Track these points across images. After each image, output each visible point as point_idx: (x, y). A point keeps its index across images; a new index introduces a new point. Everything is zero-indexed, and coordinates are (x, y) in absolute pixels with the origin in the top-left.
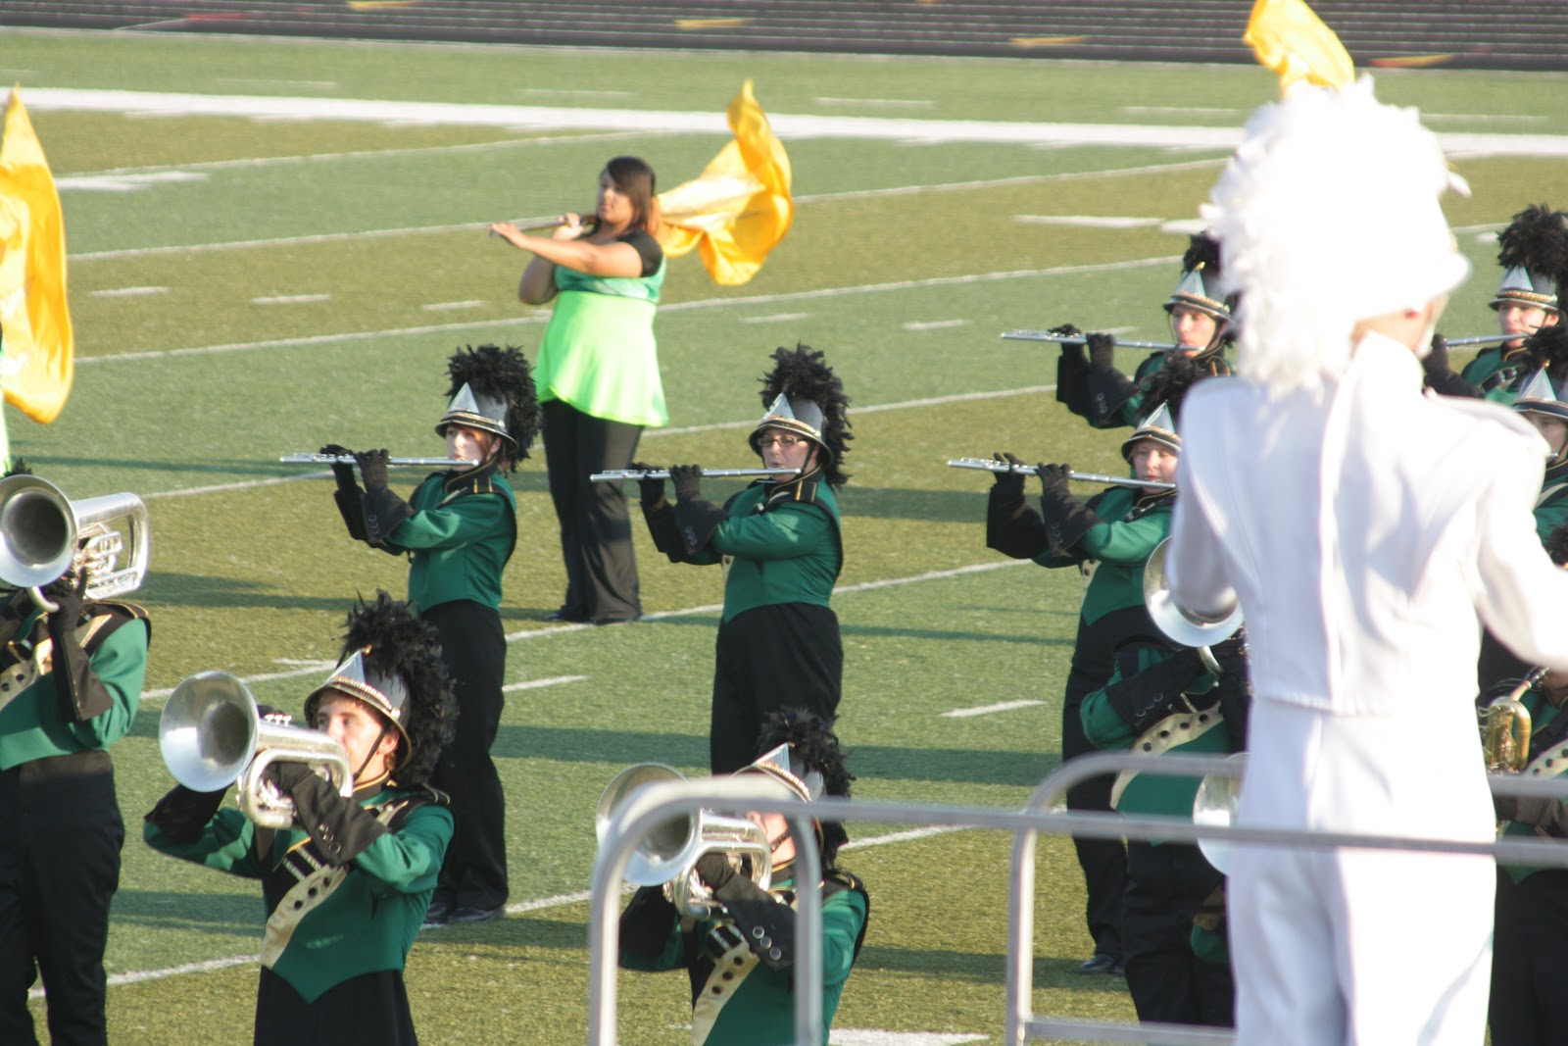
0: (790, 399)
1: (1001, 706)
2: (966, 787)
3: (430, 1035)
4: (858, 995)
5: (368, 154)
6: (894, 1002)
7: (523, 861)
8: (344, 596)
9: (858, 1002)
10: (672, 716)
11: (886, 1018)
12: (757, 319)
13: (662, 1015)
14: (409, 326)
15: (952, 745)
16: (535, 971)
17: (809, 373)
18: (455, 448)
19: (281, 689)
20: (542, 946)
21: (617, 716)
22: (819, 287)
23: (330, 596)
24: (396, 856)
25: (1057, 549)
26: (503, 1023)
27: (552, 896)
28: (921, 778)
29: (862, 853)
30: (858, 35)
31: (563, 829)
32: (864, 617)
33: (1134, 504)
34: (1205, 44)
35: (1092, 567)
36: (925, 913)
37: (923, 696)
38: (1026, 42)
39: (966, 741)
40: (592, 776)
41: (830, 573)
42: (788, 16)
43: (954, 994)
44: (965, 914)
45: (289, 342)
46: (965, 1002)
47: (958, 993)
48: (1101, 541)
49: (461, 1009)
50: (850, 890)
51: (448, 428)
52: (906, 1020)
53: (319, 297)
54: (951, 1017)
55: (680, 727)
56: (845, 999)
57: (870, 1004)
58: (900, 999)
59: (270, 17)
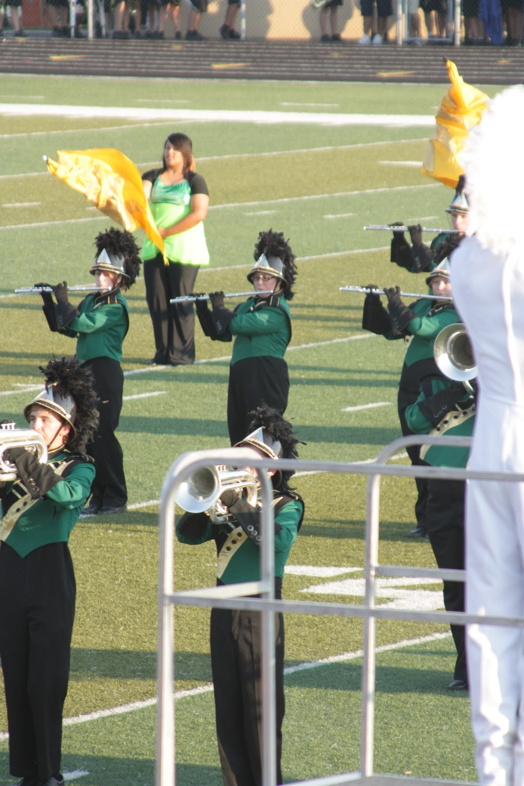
0: (267, 257)
1: (370, 406)
2: (353, 445)
3: (89, 569)
4: (299, 549)
5: (60, 132)
6: (317, 552)
7: (135, 483)
8: (48, 352)
9: (299, 552)
10: (209, 411)
11: (313, 560)
12: (251, 214)
13: (203, 559)
14: (80, 218)
15: (346, 425)
16: (141, 538)
17: (276, 244)
18: (99, 281)
19: (17, 399)
20: (144, 525)
21: (181, 411)
22: (281, 197)
23: (41, 352)
24: (66, 491)
25: (396, 331)
26: (125, 564)
27: (149, 500)
28: (330, 441)
29: (302, 479)
30: (301, 72)
31: (155, 467)
32: (303, 362)
33: (432, 307)
34: (473, 75)
35: (410, 338)
36: (333, 508)
37: (332, 400)
38: (385, 75)
39: (353, 423)
40: (169, 441)
41: (284, 342)
42: (267, 62)
43: (347, 548)
44: (352, 508)
45: (20, 226)
46: (352, 551)
47: (349, 547)
48: (417, 327)
49: (105, 557)
50: (296, 501)
51: (96, 271)
52: (323, 561)
53: (35, 203)
54: (345, 559)
55: (213, 417)
56: (293, 551)
57: (305, 553)
58: (320, 551)
59: (11, 64)
